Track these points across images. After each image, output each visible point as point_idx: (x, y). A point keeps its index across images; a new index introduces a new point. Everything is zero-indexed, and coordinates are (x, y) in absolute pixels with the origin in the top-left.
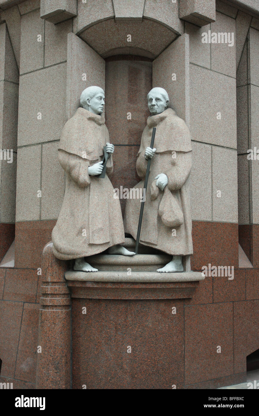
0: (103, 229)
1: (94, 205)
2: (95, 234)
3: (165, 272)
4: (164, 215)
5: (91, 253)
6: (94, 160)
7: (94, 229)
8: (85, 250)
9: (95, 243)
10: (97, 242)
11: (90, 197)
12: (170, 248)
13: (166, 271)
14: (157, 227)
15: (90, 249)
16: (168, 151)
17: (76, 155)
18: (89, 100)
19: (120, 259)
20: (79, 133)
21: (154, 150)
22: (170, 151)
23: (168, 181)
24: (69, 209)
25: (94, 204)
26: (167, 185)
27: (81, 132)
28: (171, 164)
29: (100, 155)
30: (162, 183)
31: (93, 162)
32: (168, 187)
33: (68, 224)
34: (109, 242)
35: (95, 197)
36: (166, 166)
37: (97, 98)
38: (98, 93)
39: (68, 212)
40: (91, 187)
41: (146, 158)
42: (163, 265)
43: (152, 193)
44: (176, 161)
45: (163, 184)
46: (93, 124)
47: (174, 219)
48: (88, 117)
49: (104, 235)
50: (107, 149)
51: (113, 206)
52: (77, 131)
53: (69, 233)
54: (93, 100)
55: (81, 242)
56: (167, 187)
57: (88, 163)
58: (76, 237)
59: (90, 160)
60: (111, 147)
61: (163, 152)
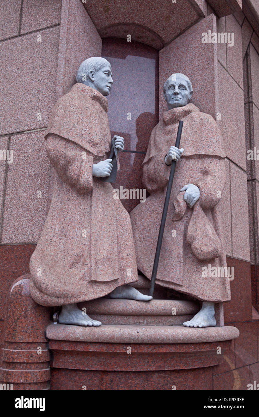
0: (110, 259)
1: (98, 222)
2: (99, 265)
3: (198, 327)
4: (197, 241)
5: (93, 296)
6: (99, 155)
7: (98, 258)
8: (83, 290)
9: (99, 280)
10: (101, 279)
11: (93, 209)
12: (203, 291)
13: (200, 326)
14: (182, 259)
15: (91, 290)
16: (197, 155)
17: (77, 144)
18: (92, 73)
19: (132, 306)
20: (81, 113)
21: (182, 150)
22: (200, 154)
23: (201, 194)
24: (58, 226)
25: (98, 220)
26: (198, 200)
27: (83, 113)
28: (201, 173)
29: (106, 151)
30: (193, 196)
31: (97, 159)
32: (200, 203)
33: (55, 248)
34: (117, 280)
35: (99, 209)
36: (193, 174)
37: (104, 72)
38: (106, 66)
39: (57, 229)
40: (94, 194)
41: (166, 162)
42: (190, 315)
43: (177, 210)
44: (210, 169)
45: (194, 198)
46: (98, 106)
47: (211, 249)
48: (92, 95)
49: (112, 267)
50: (116, 143)
51: (123, 225)
52: (78, 110)
53: (57, 262)
54: (98, 74)
55: (77, 277)
56: (198, 203)
57: (92, 158)
58: (70, 270)
59: (95, 154)
60: (122, 141)
61: (190, 156)
